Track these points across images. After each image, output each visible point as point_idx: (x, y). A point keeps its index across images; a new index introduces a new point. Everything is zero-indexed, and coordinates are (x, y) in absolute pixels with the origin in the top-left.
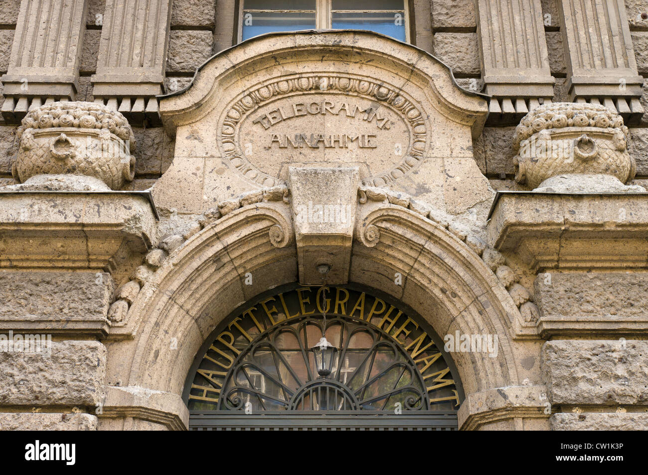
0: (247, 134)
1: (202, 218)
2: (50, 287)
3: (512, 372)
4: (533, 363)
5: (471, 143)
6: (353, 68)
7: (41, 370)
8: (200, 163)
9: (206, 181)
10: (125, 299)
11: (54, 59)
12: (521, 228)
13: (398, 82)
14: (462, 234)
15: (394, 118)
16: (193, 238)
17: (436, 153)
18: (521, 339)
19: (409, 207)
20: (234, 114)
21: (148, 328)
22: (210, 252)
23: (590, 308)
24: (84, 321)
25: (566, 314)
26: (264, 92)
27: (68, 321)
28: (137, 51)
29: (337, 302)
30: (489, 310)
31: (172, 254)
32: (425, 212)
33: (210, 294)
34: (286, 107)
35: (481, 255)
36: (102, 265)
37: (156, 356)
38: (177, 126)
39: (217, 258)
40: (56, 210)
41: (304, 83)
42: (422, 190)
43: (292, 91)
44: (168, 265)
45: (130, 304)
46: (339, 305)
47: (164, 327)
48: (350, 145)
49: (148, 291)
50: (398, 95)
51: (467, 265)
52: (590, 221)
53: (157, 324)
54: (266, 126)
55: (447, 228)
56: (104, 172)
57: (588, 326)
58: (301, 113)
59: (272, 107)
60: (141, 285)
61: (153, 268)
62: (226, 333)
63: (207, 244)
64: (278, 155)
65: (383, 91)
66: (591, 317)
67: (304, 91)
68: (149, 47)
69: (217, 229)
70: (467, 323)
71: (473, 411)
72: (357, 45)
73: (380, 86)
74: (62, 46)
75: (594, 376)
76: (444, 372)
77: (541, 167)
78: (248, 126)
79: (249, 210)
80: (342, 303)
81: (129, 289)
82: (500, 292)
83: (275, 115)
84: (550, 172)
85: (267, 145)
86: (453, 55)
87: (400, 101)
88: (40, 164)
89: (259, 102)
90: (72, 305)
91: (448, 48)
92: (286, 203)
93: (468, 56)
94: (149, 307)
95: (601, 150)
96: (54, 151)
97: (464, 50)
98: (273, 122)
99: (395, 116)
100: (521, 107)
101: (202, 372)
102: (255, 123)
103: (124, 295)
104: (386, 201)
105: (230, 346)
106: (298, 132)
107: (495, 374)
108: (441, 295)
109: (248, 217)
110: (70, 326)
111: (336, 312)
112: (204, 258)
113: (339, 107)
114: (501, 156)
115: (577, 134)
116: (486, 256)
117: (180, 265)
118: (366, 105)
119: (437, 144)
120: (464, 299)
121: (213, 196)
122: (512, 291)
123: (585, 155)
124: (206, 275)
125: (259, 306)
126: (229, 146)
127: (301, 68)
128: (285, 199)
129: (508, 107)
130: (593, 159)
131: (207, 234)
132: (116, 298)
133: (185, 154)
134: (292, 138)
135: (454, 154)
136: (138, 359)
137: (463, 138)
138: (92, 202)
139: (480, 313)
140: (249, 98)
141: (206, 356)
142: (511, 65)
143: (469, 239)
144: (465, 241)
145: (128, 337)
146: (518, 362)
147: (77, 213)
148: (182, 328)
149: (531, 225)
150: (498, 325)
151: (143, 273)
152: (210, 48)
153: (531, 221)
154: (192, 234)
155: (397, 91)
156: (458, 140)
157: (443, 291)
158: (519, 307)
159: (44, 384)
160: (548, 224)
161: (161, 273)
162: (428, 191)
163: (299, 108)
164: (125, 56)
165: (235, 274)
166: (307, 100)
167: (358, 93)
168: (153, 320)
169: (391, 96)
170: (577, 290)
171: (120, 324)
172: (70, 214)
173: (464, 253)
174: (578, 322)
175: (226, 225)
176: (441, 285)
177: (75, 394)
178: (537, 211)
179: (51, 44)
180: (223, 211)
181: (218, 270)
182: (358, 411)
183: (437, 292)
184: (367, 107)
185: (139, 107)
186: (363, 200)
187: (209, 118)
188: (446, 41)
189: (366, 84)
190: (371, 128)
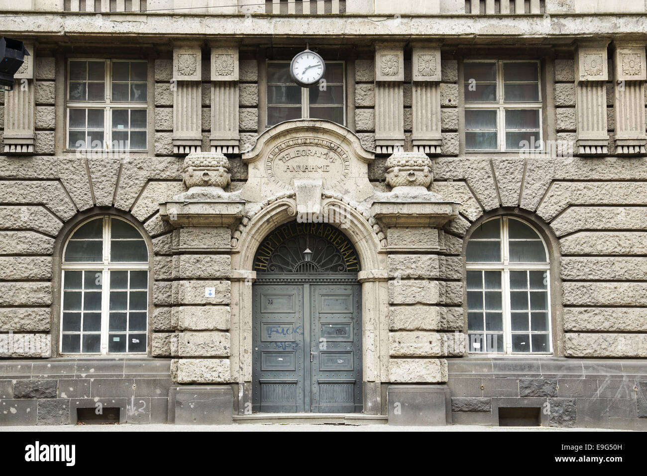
0: (277, 165)
1: (262, 206)
2: (210, 235)
3: (376, 265)
4: (384, 261)
5: (367, 171)
6: (320, 135)
7: (211, 266)
8: (259, 180)
9: (262, 188)
10: (236, 238)
11: (192, 127)
12: (382, 215)
13: (338, 142)
14: (361, 212)
15: (336, 157)
16: (259, 213)
17: (353, 175)
18: (380, 253)
19: (341, 200)
20: (271, 156)
21: (245, 249)
22: (266, 219)
23: (406, 243)
24: (224, 248)
25: (396, 245)
26: (283, 146)
27: (218, 248)
28: (227, 123)
29: (312, 228)
30: (370, 241)
31: (252, 220)
32: (348, 202)
33: (265, 232)
34: (292, 152)
35: (368, 220)
36: (227, 226)
37: (248, 258)
38: (249, 163)
39: (268, 221)
40: (212, 209)
41: (300, 141)
42: (347, 192)
43: (295, 145)
44: (250, 224)
45: (238, 240)
46: (313, 230)
47: (250, 247)
48: (318, 170)
49: (244, 235)
50: (338, 147)
51: (362, 224)
52: (407, 213)
53: (248, 247)
54: (285, 161)
55: (355, 209)
56: (222, 184)
57: (404, 250)
58: (298, 155)
59: (286, 152)
60: (241, 233)
61: (245, 226)
62: (268, 241)
63: (265, 215)
64: (289, 175)
65: (332, 145)
66: (405, 247)
67: (299, 145)
68: (232, 121)
69: (268, 210)
70: (361, 244)
71: (362, 277)
72: (321, 127)
73: (331, 143)
74: (195, 120)
75: (403, 268)
76: (353, 257)
77: (394, 182)
78: (277, 161)
79: (280, 202)
80: (314, 229)
81: (237, 235)
82: (374, 235)
83: (287, 156)
84: (397, 185)
85: (285, 170)
86: (363, 121)
87: (339, 150)
88: (198, 183)
89: (281, 151)
90: (219, 242)
91: (361, 117)
92: (294, 199)
93: (370, 122)
94: (245, 240)
95: (418, 177)
96: (203, 179)
97: (368, 118)
98: (287, 159)
99: (337, 156)
100: (390, 151)
101: (259, 257)
102: (280, 160)
103: (235, 237)
104: (333, 198)
105: (270, 247)
106: (297, 164)
107: (371, 265)
108: (352, 233)
109: (279, 205)
110: (219, 250)
111: (311, 233)
112: (263, 221)
113: (314, 152)
114: (380, 172)
115: (409, 170)
116: (370, 221)
117: (254, 225)
118: (325, 151)
119: (354, 171)
120: (361, 236)
121: (265, 194)
122: (378, 235)
123: (411, 180)
124: (264, 227)
125: (281, 230)
126: (269, 171)
127: (298, 135)
128: (294, 197)
129: (384, 151)
130: (415, 181)
131: (264, 211)
132: (232, 238)
133: (253, 176)
134: (295, 167)
135: (360, 176)
136: (242, 260)
137: (364, 169)
138: (225, 205)
139: (367, 242)
140: (277, 149)
141: (260, 251)
142: (387, 130)
143: (363, 214)
144: (362, 214)
145: (238, 252)
146: (379, 261)
147: (220, 210)
148: (255, 247)
149: (386, 214)
150: (372, 247)
151: (242, 228)
152: (257, 118)
153: (386, 213)
154: (259, 212)
155: (338, 146)
156: (362, 169)
157: (353, 232)
158: (380, 241)
159: (213, 271)
160: (392, 214)
161: (248, 228)
162: (349, 192)
163: (298, 152)
164: (222, 125)
165: (274, 224)
166: (301, 149)
167: (322, 146)
168: (246, 246)
169: (335, 148)
170: (402, 236)
171: (235, 248)
172: (217, 210)
173: (361, 219)
174: (400, 248)
175: (271, 208)
176: (352, 230)
177: (223, 274)
178: (388, 209)
179: (190, 119)
180: (270, 202)
181: (268, 224)
182: (320, 273)
183: (351, 232)
184: (326, 153)
185: (230, 151)
186: (324, 197)
187: (261, 159)
188: (361, 114)
189: (326, 142)
190: (327, 162)
